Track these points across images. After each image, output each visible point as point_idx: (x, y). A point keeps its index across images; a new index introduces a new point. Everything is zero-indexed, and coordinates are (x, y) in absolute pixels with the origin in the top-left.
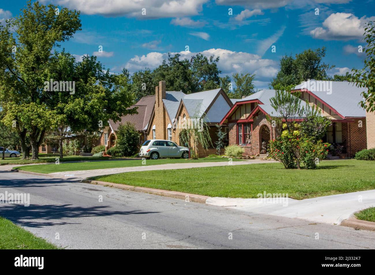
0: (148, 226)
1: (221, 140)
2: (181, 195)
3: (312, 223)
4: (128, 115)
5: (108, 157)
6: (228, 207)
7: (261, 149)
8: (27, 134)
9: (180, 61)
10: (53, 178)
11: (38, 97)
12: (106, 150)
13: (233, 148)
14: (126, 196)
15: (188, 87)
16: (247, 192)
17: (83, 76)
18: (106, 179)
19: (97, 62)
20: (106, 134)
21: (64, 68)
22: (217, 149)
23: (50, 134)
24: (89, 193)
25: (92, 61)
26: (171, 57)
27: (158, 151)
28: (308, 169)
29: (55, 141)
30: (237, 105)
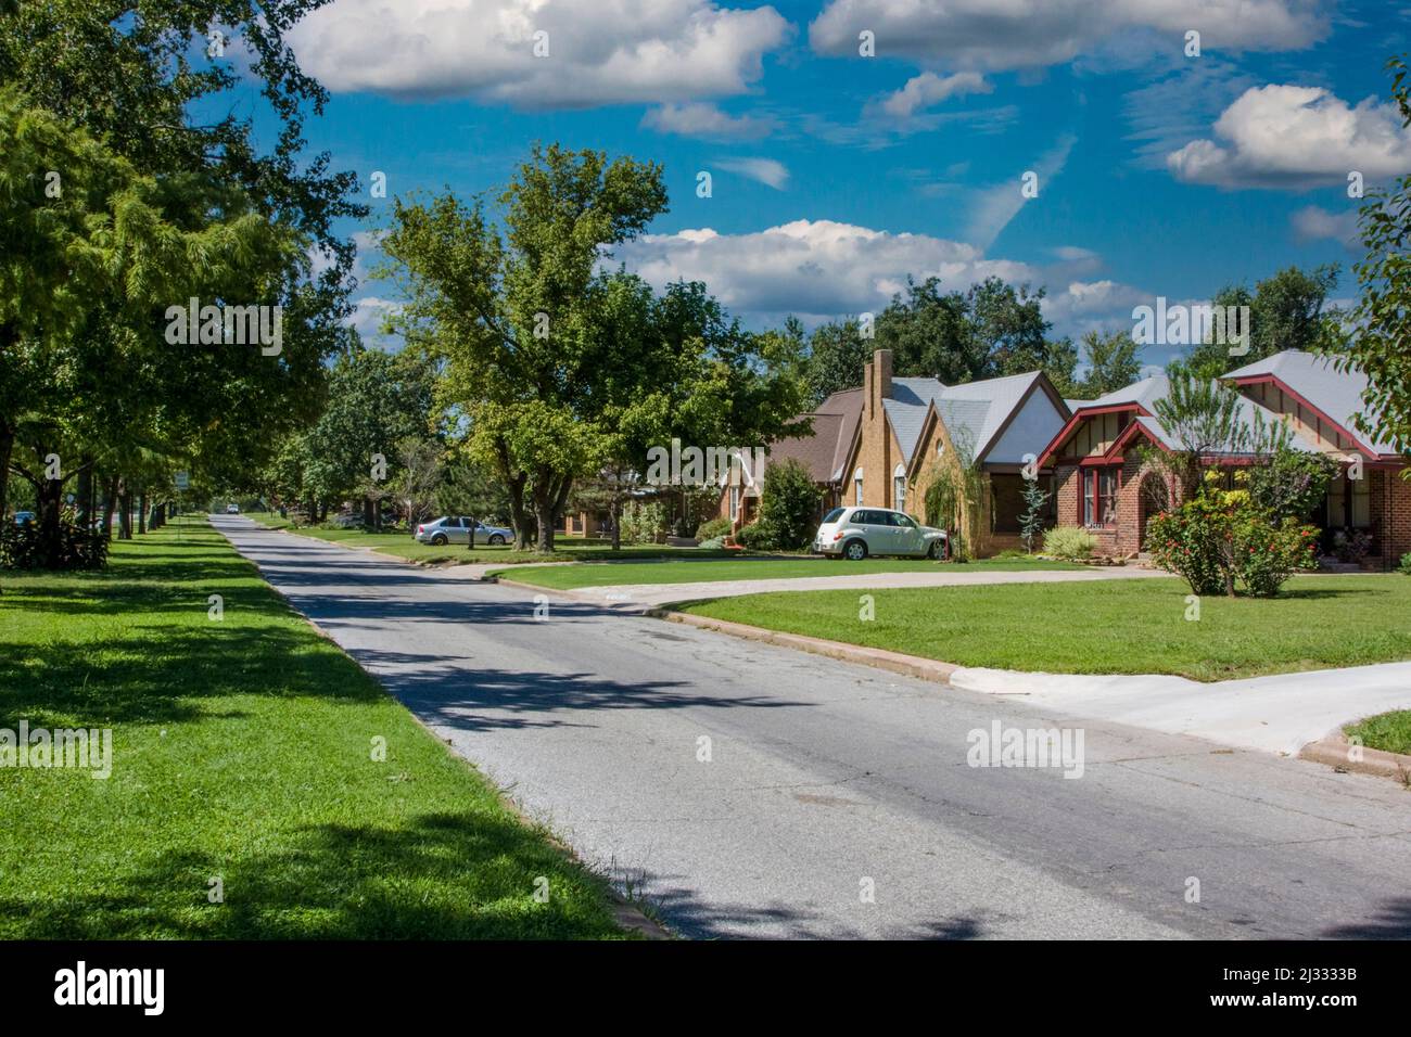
0: (767, 741)
1: (1036, 511)
2: (888, 658)
3: (1221, 749)
4: (789, 438)
5: (737, 551)
6: (1004, 697)
7: (1142, 538)
8: (526, 486)
9: (940, 295)
10: (576, 602)
11: (556, 390)
12: (733, 531)
13: (1067, 535)
14: (745, 655)
15: (960, 366)
16: (1065, 657)
17: (673, 336)
18: (706, 608)
19: (707, 298)
20: (734, 490)
21: (622, 314)
22: (1024, 536)
23: (588, 485)
24: (651, 644)
25: (695, 294)
26: (915, 285)
27: (864, 539)
28: (1257, 596)
29: (603, 505)
30: (1081, 418)
